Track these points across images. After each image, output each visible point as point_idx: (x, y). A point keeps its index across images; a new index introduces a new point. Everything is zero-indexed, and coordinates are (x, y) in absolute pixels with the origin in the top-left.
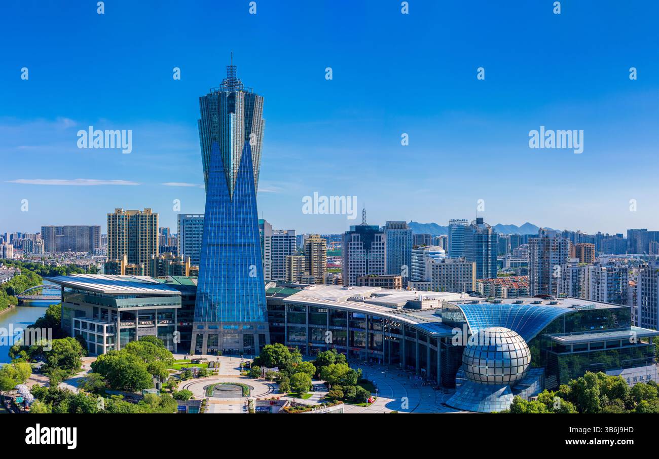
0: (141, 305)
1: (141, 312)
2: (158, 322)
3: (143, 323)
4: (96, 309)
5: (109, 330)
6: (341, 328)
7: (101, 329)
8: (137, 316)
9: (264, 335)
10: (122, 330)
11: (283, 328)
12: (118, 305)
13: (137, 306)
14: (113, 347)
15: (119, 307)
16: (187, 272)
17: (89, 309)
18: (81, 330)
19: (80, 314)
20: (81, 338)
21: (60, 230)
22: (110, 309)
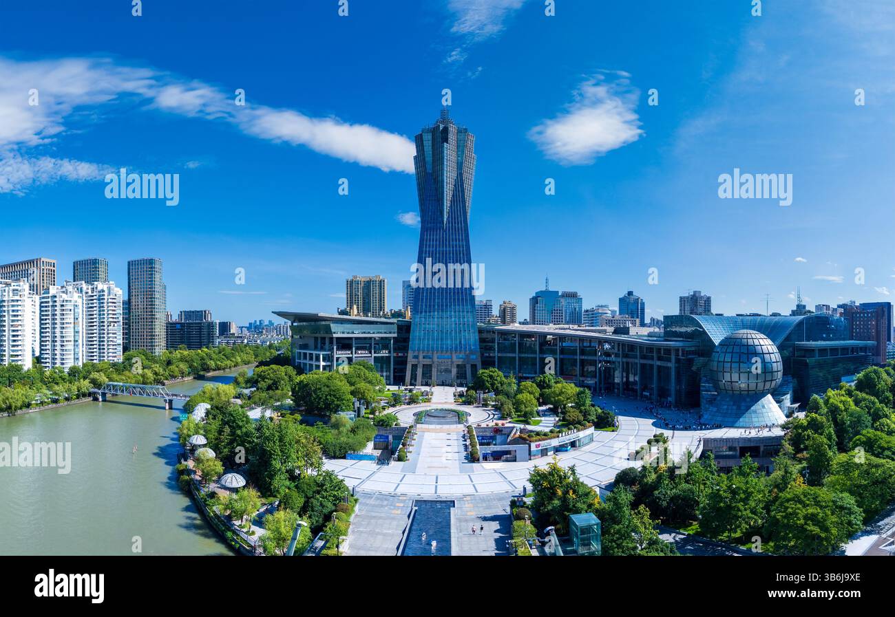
1: (357, 340)
2: (375, 353)
3: (359, 352)
4: (317, 339)
5: (326, 358)
6: (551, 356)
7: (318, 358)
8: (354, 345)
9: (475, 363)
10: (337, 359)
12: (333, 331)
13: (353, 333)
15: (334, 333)
16: (407, 317)
17: (311, 341)
22: (326, 336)
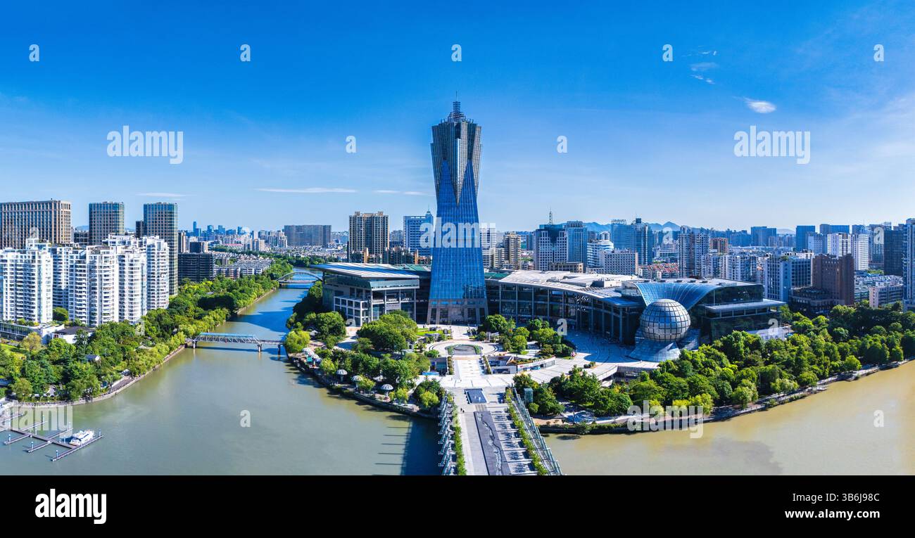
0: (389, 286)
1: (389, 292)
2: (401, 299)
3: (390, 300)
4: (352, 290)
5: (365, 305)
6: (543, 302)
7: (358, 305)
8: (386, 294)
9: (484, 309)
10: (374, 306)
11: (498, 303)
12: (372, 286)
13: (386, 287)
14: (367, 319)
15: (373, 288)
16: (416, 260)
17: (346, 290)
18: (341, 306)
19: (339, 293)
20: (342, 312)
21: (299, 228)
22: (364, 289)
